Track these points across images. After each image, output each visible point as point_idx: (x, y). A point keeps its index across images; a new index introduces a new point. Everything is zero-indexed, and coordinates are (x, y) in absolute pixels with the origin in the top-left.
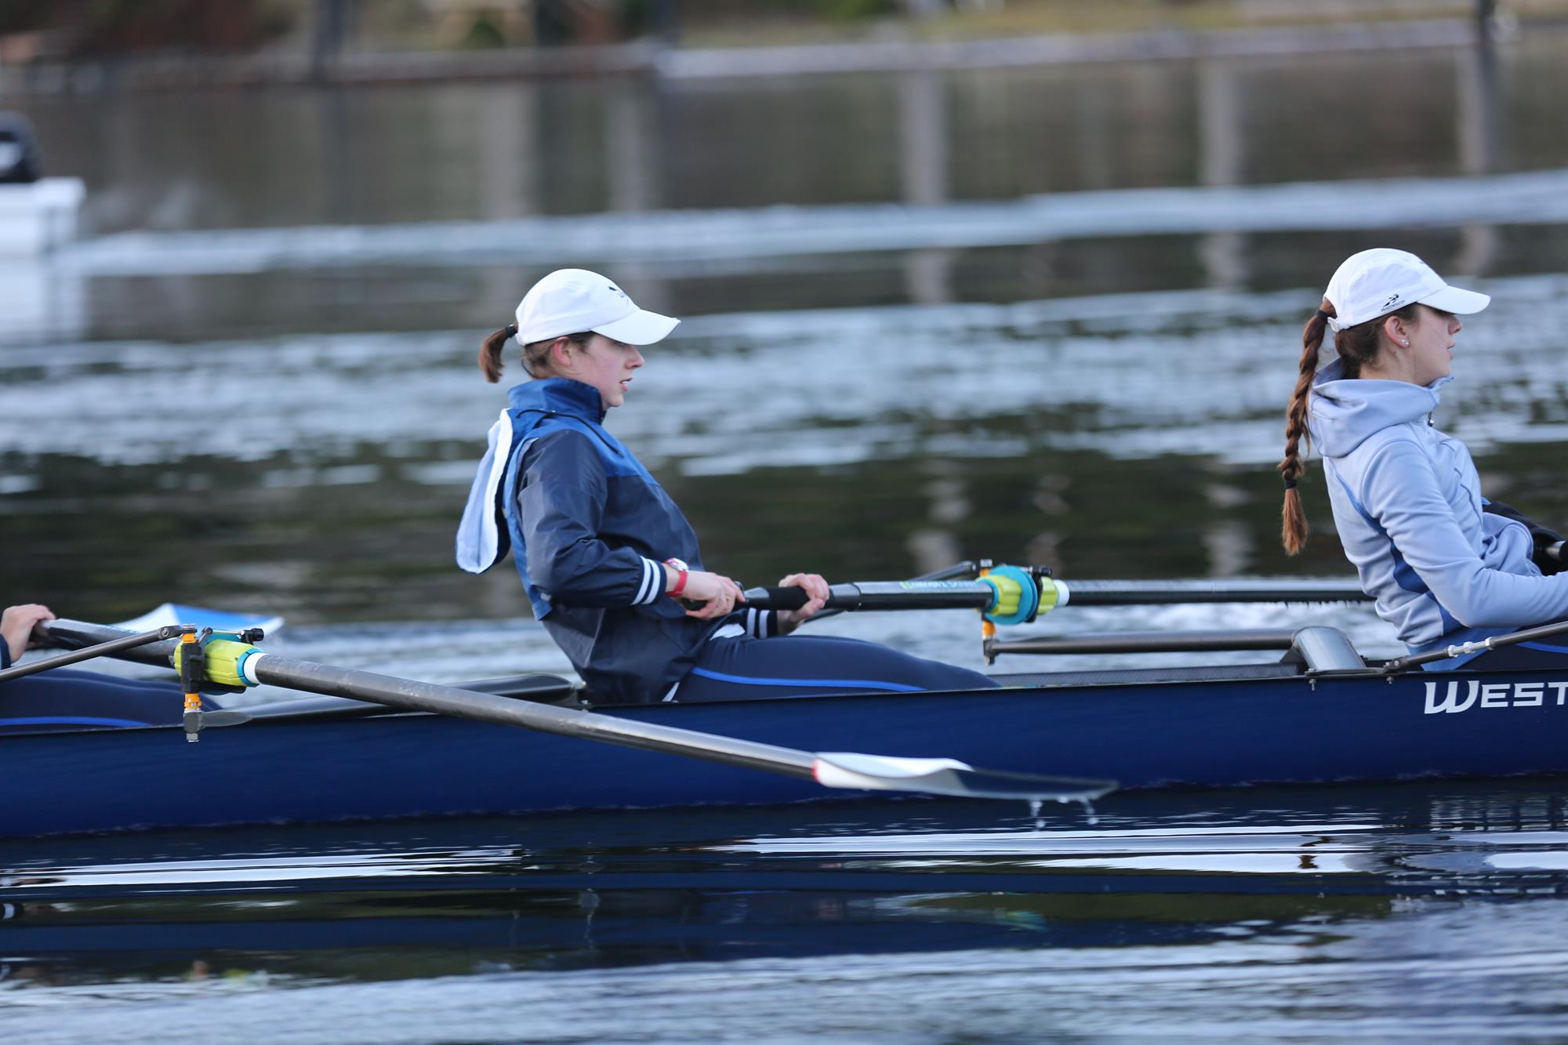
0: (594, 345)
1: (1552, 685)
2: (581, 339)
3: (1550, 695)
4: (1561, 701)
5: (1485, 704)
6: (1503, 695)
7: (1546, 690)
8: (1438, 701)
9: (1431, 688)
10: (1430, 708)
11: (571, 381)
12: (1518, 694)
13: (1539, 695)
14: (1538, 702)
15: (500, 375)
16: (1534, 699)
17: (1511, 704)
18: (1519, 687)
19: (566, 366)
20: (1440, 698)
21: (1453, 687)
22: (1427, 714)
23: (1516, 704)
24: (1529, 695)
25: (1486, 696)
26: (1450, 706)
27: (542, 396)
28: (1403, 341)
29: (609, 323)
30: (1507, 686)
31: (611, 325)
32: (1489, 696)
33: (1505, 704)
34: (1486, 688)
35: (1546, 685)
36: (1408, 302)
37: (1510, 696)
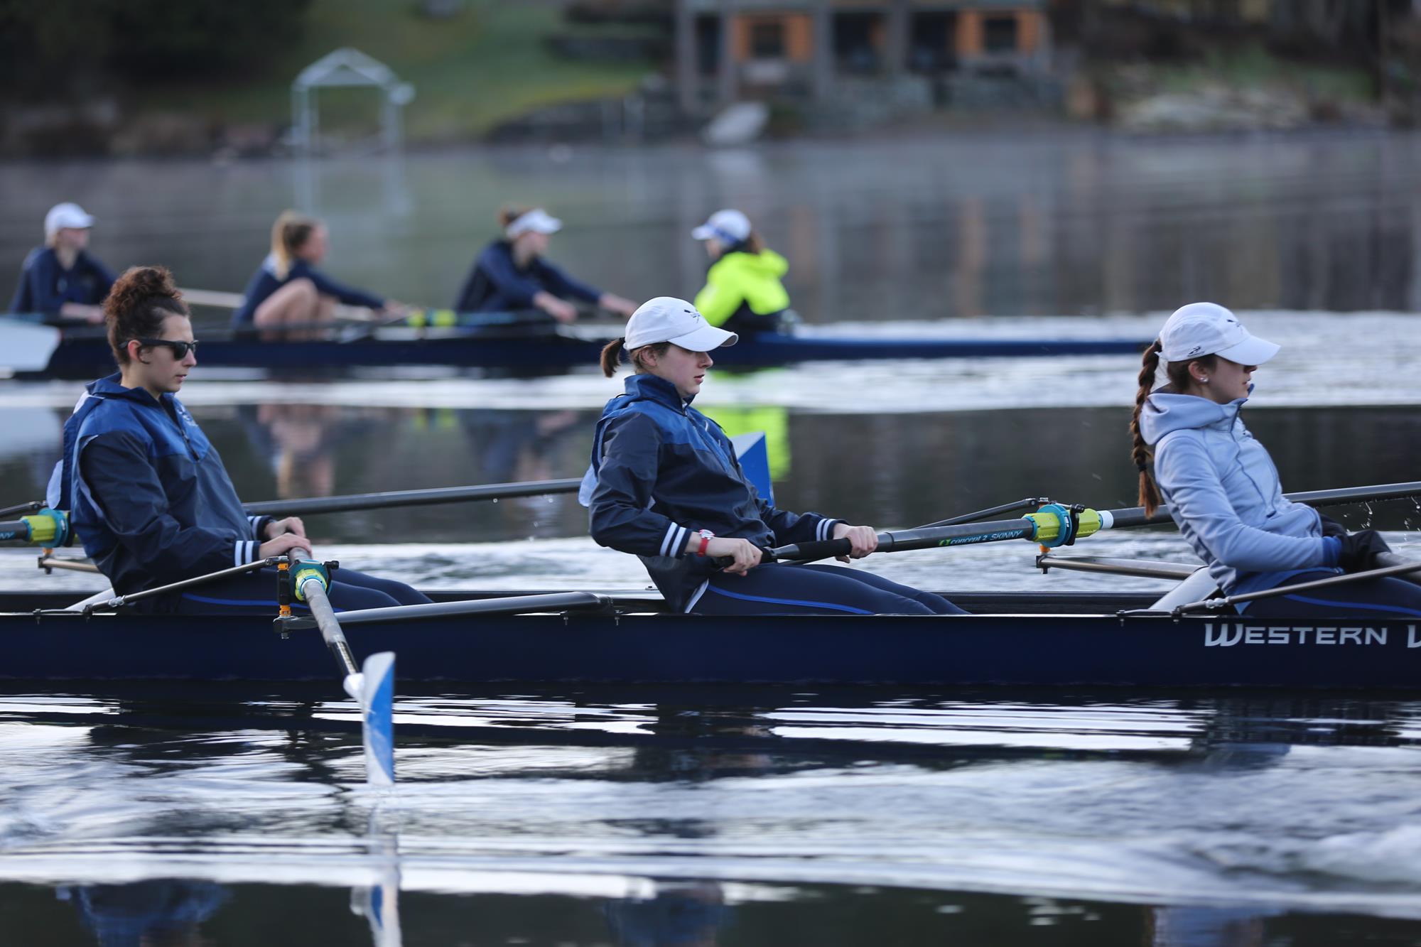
0: (671, 352)
1: (1295, 629)
2: (661, 348)
3: (1294, 636)
4: (1302, 641)
5: (1248, 641)
6: (1260, 635)
7: (1291, 632)
8: (1215, 637)
9: (1209, 630)
10: (1209, 642)
11: (655, 377)
12: (1271, 635)
13: (1287, 636)
14: (1286, 641)
15: (615, 372)
16: (1282, 639)
17: (1266, 642)
18: (1272, 630)
19: (653, 367)
20: (1216, 636)
21: (1224, 630)
22: (1208, 647)
23: (1271, 642)
24: (1280, 637)
25: (1249, 635)
26: (1223, 641)
27: (637, 386)
28: (1204, 379)
29: (680, 336)
30: (1263, 629)
31: (683, 337)
32: (1252, 637)
33: (1262, 642)
34: (1249, 629)
35: (1291, 629)
36: (1208, 352)
37: (1266, 637)
